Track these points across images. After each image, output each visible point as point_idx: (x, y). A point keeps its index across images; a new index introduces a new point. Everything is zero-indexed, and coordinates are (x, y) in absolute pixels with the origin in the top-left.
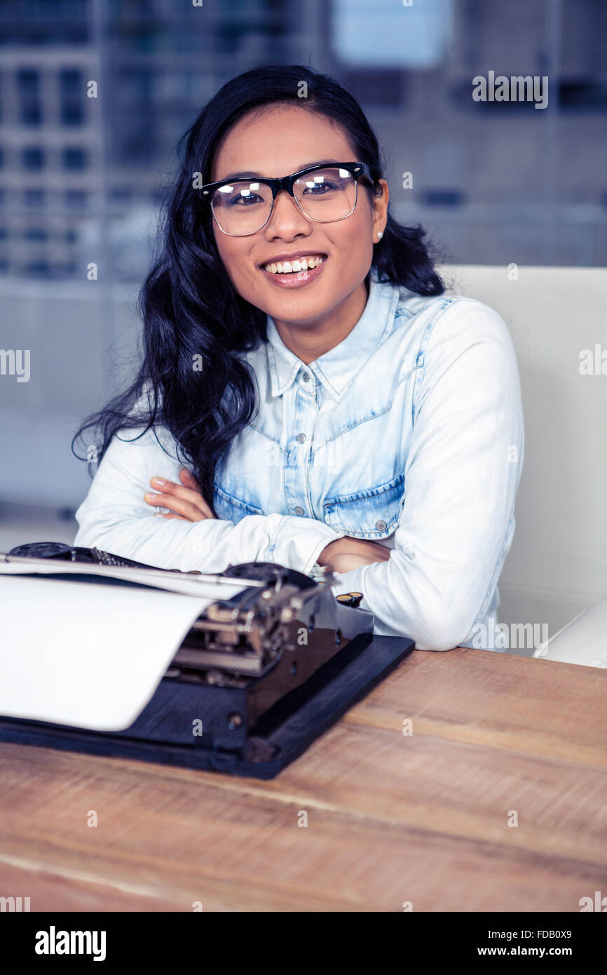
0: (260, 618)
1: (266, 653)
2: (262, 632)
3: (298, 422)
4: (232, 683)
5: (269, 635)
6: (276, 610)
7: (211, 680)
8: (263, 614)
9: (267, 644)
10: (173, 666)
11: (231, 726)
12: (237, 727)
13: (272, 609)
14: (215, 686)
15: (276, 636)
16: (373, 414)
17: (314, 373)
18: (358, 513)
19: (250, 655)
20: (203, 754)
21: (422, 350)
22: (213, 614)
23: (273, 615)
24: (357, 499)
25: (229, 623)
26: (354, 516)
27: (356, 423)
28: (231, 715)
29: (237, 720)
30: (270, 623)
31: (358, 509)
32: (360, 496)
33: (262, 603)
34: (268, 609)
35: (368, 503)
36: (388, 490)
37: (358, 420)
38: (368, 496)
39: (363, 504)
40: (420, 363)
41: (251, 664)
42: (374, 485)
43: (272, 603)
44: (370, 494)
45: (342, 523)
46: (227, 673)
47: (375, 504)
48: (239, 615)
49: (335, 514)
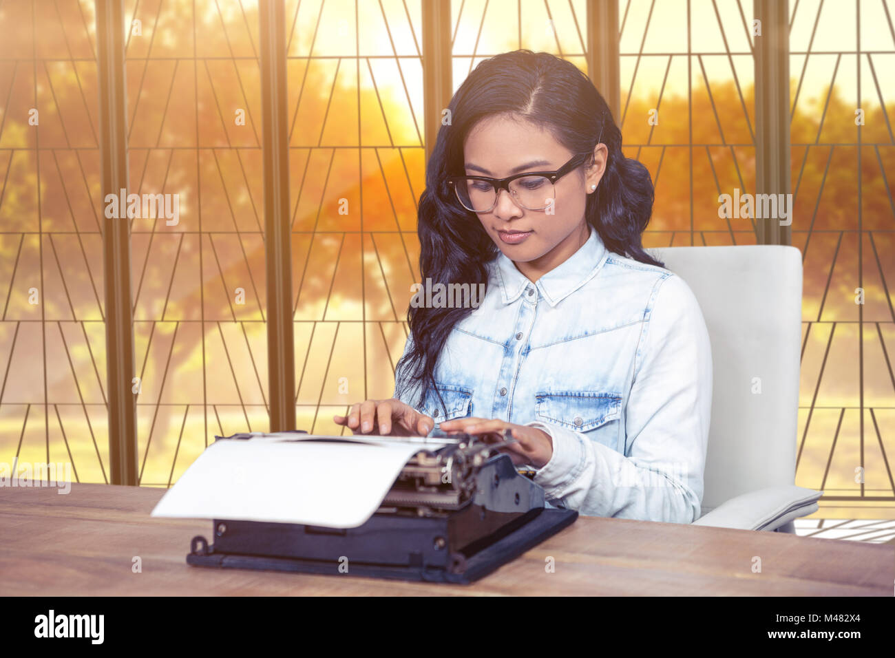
0: (457, 464)
1: (463, 491)
2: (459, 475)
3: (519, 324)
4: (437, 515)
5: (465, 478)
6: (470, 458)
7: (421, 513)
8: (459, 461)
9: (463, 485)
10: (384, 504)
11: (436, 547)
12: (441, 548)
13: (467, 457)
14: (425, 517)
15: (470, 480)
16: (586, 333)
17: (538, 290)
18: (563, 405)
19: (450, 492)
20: (415, 570)
21: (649, 308)
22: (422, 460)
23: (468, 462)
24: (565, 396)
25: (434, 467)
26: (560, 407)
27: (571, 339)
28: (437, 539)
29: (441, 542)
30: (465, 467)
31: (565, 403)
32: (569, 394)
33: (459, 452)
34: (463, 458)
35: (573, 401)
36: (592, 397)
37: (573, 337)
38: (575, 396)
39: (570, 401)
40: (647, 318)
41: (451, 499)
42: (582, 389)
43: (467, 452)
44: (577, 395)
45: (548, 411)
46: (433, 508)
47: (579, 404)
48: (442, 460)
49: (545, 403)
